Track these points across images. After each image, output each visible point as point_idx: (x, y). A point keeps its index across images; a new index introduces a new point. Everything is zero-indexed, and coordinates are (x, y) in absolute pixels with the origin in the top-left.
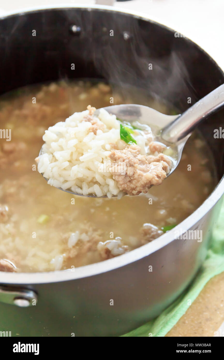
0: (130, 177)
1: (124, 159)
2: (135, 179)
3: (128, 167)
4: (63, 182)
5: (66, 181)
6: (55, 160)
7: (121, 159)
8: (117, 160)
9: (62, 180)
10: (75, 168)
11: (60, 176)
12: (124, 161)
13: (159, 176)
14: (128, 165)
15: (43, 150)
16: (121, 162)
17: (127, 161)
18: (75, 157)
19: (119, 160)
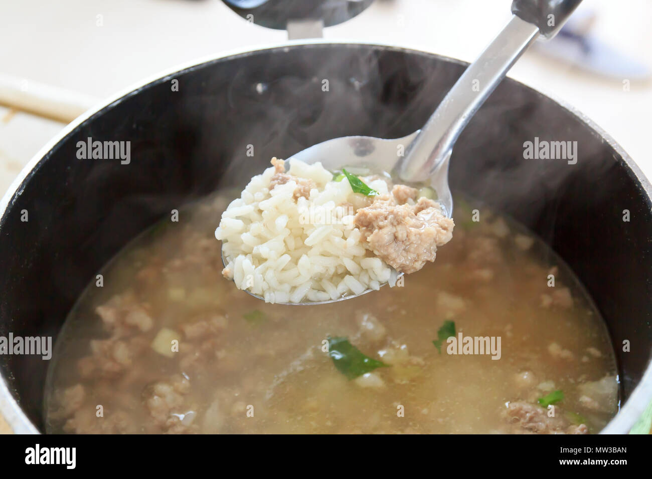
0: (403, 241)
1: (386, 215)
2: (412, 243)
3: (395, 226)
4: (290, 292)
5: (294, 288)
6: (259, 260)
7: (381, 218)
8: (374, 221)
9: (287, 287)
10: (304, 260)
11: (281, 282)
12: (386, 218)
13: (445, 227)
14: (395, 223)
15: (226, 255)
16: (382, 221)
17: (391, 217)
18: (292, 244)
19: (379, 220)
